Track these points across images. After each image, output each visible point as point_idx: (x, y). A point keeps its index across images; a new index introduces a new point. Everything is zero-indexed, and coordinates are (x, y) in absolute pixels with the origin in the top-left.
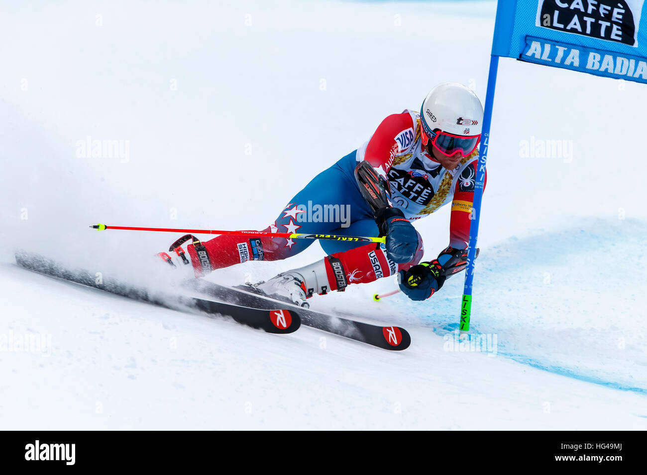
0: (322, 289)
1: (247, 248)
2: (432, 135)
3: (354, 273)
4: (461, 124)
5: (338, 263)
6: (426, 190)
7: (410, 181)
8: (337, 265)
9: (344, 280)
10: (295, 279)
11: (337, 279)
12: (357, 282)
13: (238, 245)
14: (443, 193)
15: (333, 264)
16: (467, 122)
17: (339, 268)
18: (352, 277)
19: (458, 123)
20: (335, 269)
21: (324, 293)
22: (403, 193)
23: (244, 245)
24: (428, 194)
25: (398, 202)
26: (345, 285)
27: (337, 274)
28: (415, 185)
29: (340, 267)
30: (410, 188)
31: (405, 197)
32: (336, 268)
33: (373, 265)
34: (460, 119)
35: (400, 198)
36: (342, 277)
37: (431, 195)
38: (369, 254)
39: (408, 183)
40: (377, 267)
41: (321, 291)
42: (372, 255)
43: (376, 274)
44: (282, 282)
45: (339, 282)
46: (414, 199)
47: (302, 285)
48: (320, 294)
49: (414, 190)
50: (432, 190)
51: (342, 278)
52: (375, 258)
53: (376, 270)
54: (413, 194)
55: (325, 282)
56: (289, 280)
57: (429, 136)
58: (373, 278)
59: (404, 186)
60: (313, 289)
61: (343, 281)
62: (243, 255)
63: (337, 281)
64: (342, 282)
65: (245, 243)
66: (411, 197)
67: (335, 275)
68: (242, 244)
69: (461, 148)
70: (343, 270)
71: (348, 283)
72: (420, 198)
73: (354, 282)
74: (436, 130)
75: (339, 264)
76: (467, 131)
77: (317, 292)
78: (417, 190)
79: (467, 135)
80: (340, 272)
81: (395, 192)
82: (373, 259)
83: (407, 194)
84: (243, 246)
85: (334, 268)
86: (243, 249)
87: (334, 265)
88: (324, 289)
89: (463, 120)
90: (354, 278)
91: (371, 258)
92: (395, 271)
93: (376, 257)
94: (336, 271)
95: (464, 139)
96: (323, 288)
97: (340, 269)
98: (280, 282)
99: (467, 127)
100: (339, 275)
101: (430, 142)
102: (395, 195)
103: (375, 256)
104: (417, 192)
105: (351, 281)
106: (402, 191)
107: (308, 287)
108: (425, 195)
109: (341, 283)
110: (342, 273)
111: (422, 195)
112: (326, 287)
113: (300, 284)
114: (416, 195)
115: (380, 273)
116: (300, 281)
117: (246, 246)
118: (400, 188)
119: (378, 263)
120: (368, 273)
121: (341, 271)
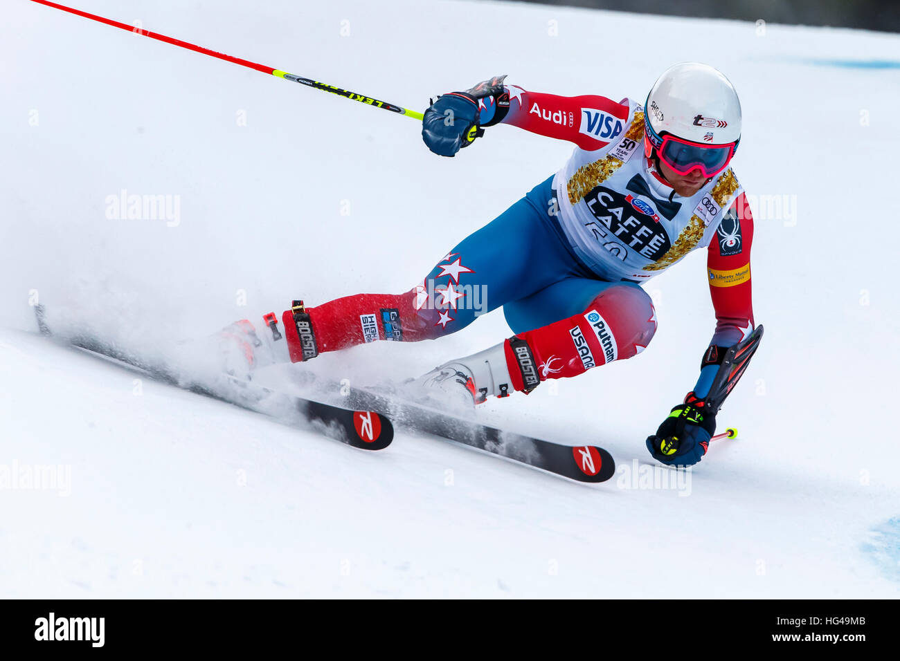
0: (501, 389)
1: (376, 323)
2: (656, 141)
3: (550, 361)
4: (700, 125)
5: (525, 348)
6: (657, 237)
7: (632, 218)
8: (522, 352)
9: (534, 374)
10: (458, 374)
11: (523, 372)
12: (555, 376)
13: (361, 317)
14: (686, 247)
15: (517, 349)
16: (711, 122)
17: (525, 355)
18: (546, 369)
19: (696, 123)
20: (520, 358)
21: (504, 394)
22: (619, 237)
23: (371, 317)
24: (660, 245)
25: (611, 250)
26: (537, 382)
27: (522, 364)
28: (638, 227)
29: (527, 354)
30: (632, 230)
31: (622, 243)
32: (522, 356)
33: (578, 348)
34: (699, 117)
35: (614, 245)
36: (530, 369)
37: (666, 246)
38: (571, 331)
39: (629, 221)
40: (585, 351)
41: (499, 392)
42: (575, 333)
43: (584, 361)
44: (439, 379)
45: (527, 378)
46: (638, 248)
47: (469, 383)
48: (499, 397)
49: (638, 234)
50: (667, 238)
51: (531, 371)
52: (581, 337)
53: (584, 355)
54: (636, 240)
55: (505, 378)
56: (448, 376)
57: (652, 142)
58: (578, 369)
59: (622, 223)
60: (486, 390)
61: (532, 375)
62: (368, 333)
63: (524, 376)
64: (531, 378)
65: (374, 315)
66: (632, 244)
67: (520, 366)
68: (368, 316)
69: (700, 163)
70: (532, 358)
71: (541, 378)
72: (647, 247)
73: (550, 375)
74: (663, 133)
75: (526, 350)
76: (709, 136)
77: (493, 393)
78: (642, 234)
79: (710, 142)
80: (528, 362)
81: (606, 235)
82: (577, 338)
83: (626, 238)
84: (369, 320)
85: (519, 355)
86: (369, 324)
87: (518, 351)
88: (504, 388)
89: (703, 119)
90: (551, 370)
91: (574, 338)
92: (613, 355)
93: (581, 335)
94: (522, 360)
95: (705, 149)
96: (501, 386)
97: (528, 356)
98: (436, 379)
99: (710, 130)
100: (525, 367)
101: (654, 151)
102: (607, 239)
103: (580, 333)
104: (642, 237)
105: (545, 375)
106: (618, 232)
107: (478, 385)
108: (655, 244)
109: (529, 379)
110: (530, 363)
111: (651, 244)
112: (506, 385)
113: (465, 381)
114: (641, 243)
115: (589, 359)
116: (465, 377)
117: (374, 319)
118: (614, 228)
119: (585, 344)
120: (572, 361)
121: (530, 361)
